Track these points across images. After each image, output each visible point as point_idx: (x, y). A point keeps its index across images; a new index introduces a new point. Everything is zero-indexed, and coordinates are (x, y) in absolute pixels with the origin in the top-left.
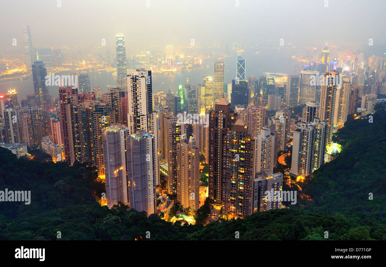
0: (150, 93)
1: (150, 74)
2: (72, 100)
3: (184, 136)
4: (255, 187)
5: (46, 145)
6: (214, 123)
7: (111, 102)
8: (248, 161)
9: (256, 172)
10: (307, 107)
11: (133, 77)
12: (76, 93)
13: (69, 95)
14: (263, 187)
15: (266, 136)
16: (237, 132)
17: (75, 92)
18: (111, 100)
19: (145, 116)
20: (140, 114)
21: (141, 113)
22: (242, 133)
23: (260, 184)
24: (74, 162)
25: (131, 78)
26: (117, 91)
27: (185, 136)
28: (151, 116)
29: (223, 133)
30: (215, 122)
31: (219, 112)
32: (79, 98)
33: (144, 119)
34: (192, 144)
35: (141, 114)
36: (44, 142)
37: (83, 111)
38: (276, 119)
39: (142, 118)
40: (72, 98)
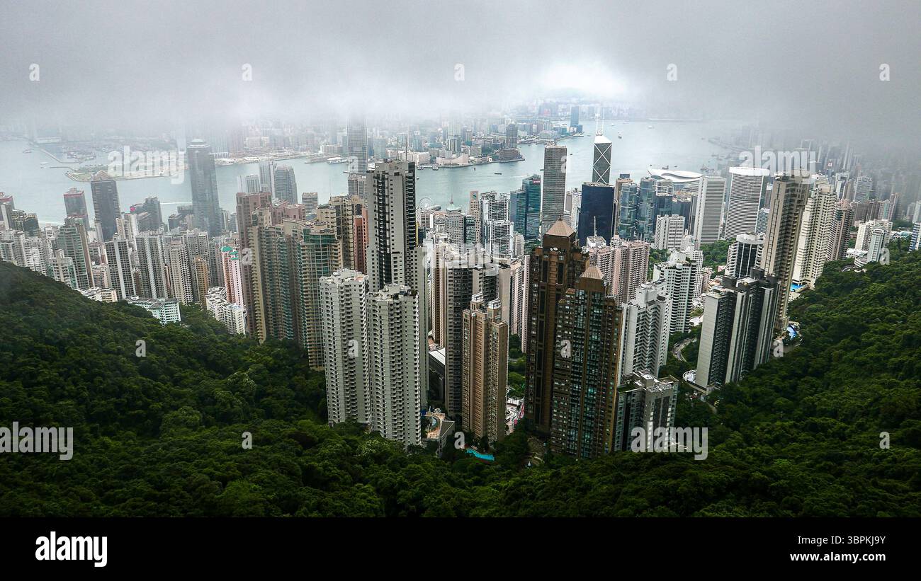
0: (412, 207)
1: (411, 169)
2: (260, 218)
3: (479, 297)
4: (619, 404)
5: (214, 303)
6: (540, 272)
7: (335, 224)
8: (607, 352)
9: (622, 373)
10: (738, 243)
11: (378, 175)
12: (269, 206)
13: (255, 208)
14: (635, 404)
15: (647, 303)
16: (586, 293)
17: (267, 204)
18: (335, 220)
19: (400, 255)
20: (392, 251)
21: (393, 248)
22: (596, 295)
23: (629, 397)
24: (265, 339)
25: (374, 177)
26: (346, 203)
27: (481, 296)
28: (414, 254)
29: (557, 294)
30: (542, 270)
31: (551, 249)
32: (274, 215)
33: (398, 260)
34: (493, 313)
35: (394, 251)
36: (211, 299)
37: (281, 241)
38: (671, 268)
39: (396, 258)
40: (261, 214)
